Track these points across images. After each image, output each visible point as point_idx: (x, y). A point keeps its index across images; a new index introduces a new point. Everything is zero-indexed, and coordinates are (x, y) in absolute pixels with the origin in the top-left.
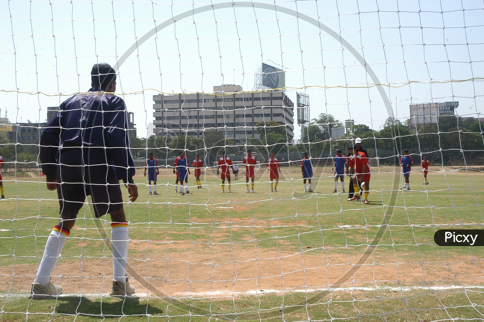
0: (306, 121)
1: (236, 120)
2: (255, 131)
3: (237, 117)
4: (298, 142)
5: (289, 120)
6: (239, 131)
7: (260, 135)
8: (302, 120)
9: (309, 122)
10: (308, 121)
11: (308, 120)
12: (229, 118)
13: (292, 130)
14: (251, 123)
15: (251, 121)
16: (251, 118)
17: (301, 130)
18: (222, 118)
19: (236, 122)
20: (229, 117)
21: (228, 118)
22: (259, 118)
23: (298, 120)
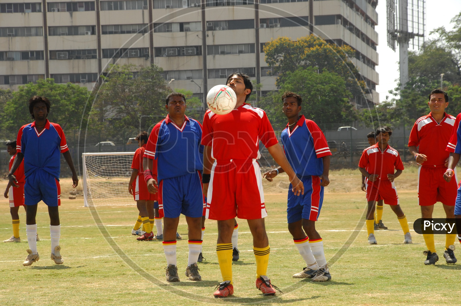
0: (412, 35)
1: (207, 39)
2: (262, 68)
3: (210, 29)
4: (387, 97)
5: (362, 34)
6: (217, 70)
7: (277, 80)
8: (401, 32)
9: (421, 39)
10: (418, 35)
11: (421, 33)
12: (188, 33)
13: (372, 64)
14: (252, 45)
15: (252, 40)
16: (252, 31)
17: (399, 63)
18: (168, 31)
19: (209, 42)
20: (188, 30)
21: (183, 33)
22: (275, 29)
23: (388, 31)
